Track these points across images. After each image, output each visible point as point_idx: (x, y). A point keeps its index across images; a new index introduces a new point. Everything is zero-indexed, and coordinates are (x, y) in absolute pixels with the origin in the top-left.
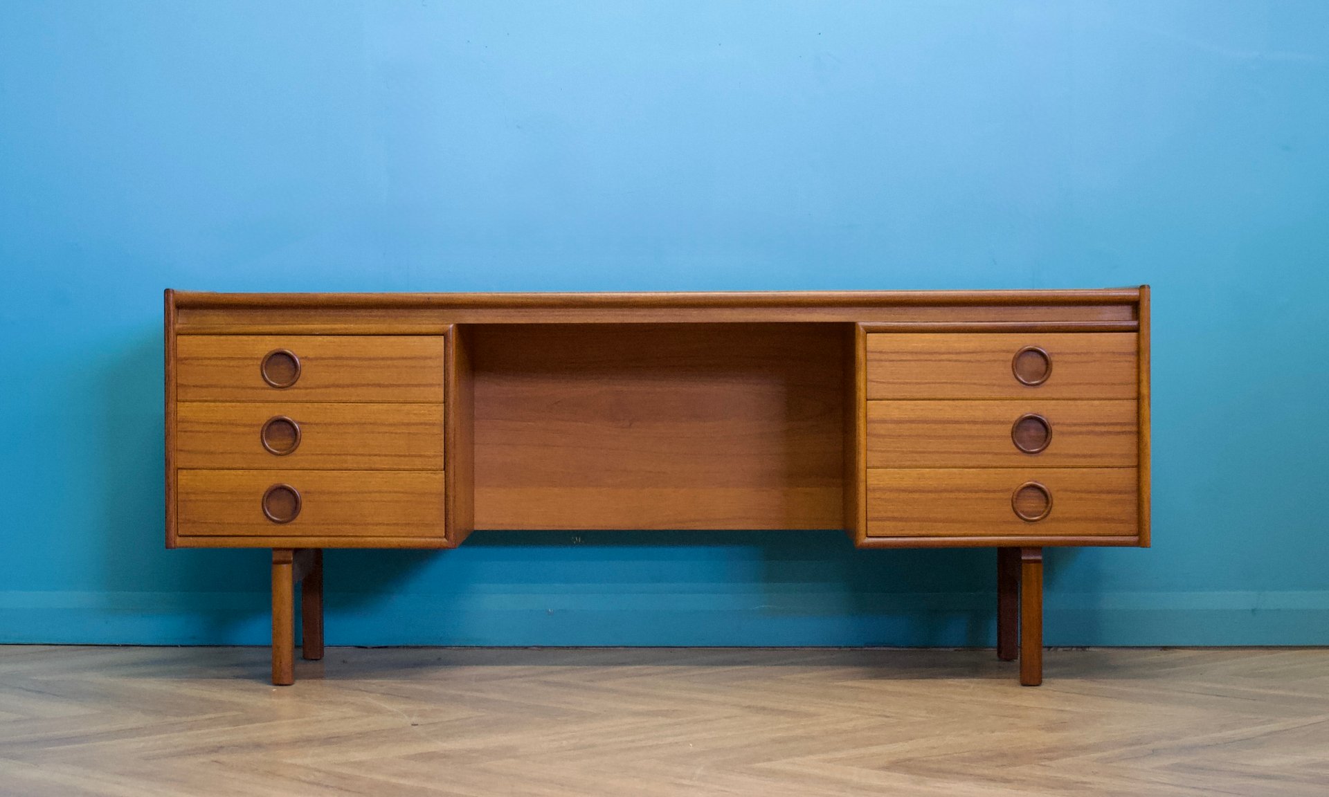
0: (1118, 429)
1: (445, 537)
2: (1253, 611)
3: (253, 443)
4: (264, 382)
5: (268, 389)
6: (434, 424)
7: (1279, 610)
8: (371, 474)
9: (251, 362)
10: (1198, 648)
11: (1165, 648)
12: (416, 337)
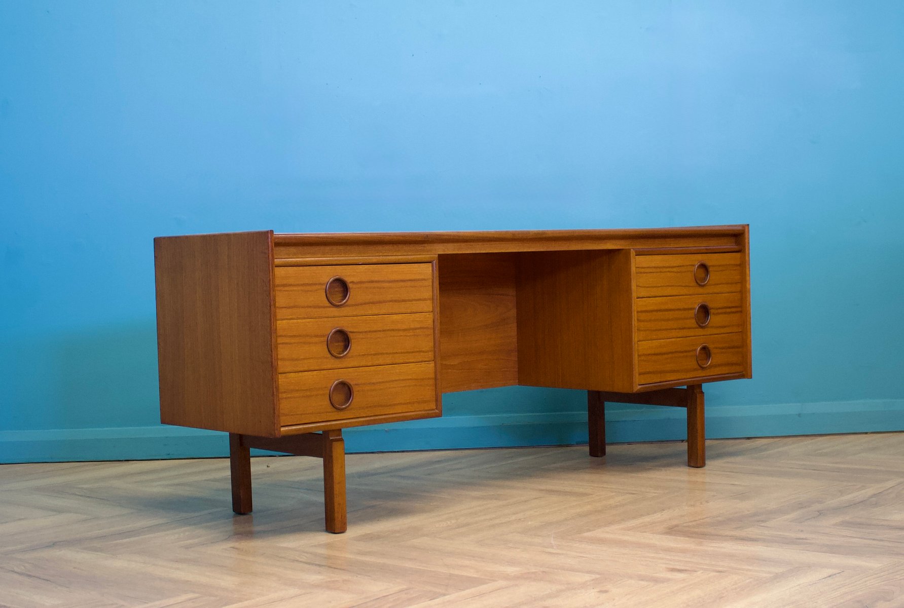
0: (733, 310)
1: (436, 409)
2: (799, 415)
3: (322, 349)
4: (327, 302)
5: (329, 307)
6: (427, 328)
7: (814, 414)
8: (394, 367)
9: (319, 287)
10: (772, 437)
11: (749, 438)
12: (416, 264)
